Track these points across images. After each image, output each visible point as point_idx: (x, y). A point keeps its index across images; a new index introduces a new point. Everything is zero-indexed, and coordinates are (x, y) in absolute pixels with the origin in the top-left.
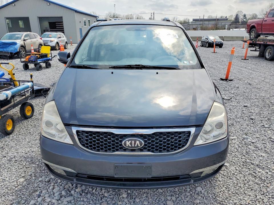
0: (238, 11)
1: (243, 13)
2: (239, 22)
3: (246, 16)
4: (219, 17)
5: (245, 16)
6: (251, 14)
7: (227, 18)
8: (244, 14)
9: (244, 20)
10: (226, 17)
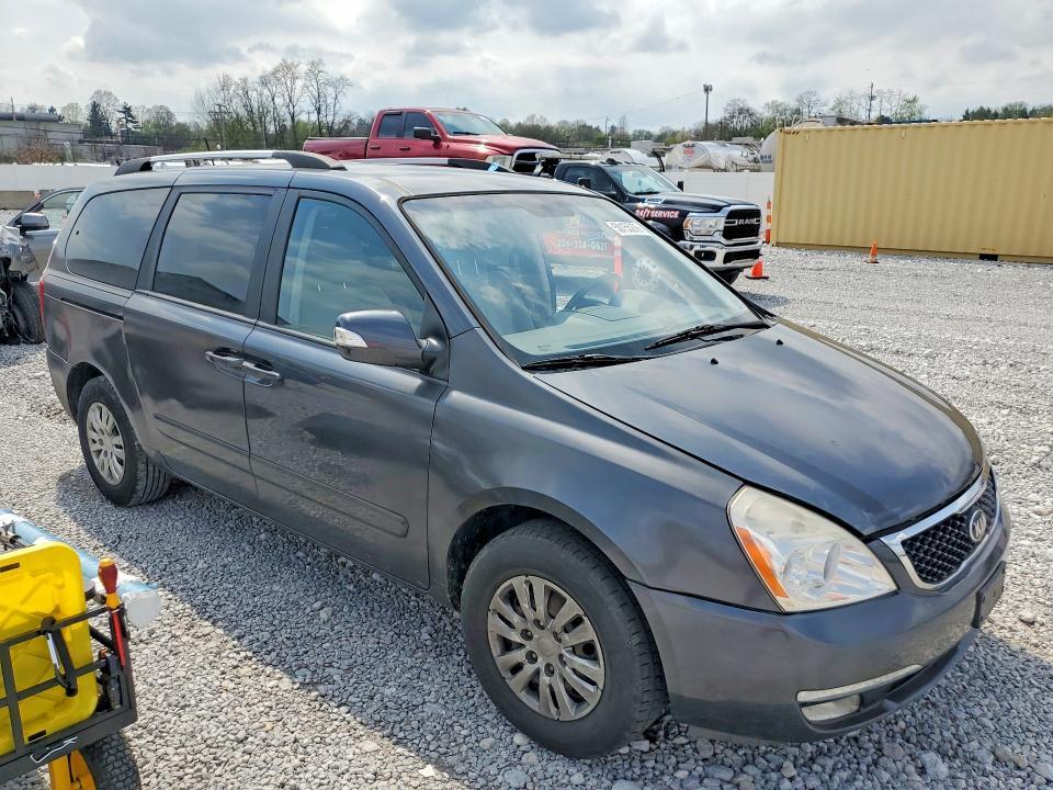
0: (98, 92)
1: (116, 99)
2: (109, 133)
3: (133, 113)
4: (23, 109)
5: (127, 110)
6: (149, 106)
7: (59, 112)
8: (121, 102)
9: (130, 125)
10: (52, 110)
